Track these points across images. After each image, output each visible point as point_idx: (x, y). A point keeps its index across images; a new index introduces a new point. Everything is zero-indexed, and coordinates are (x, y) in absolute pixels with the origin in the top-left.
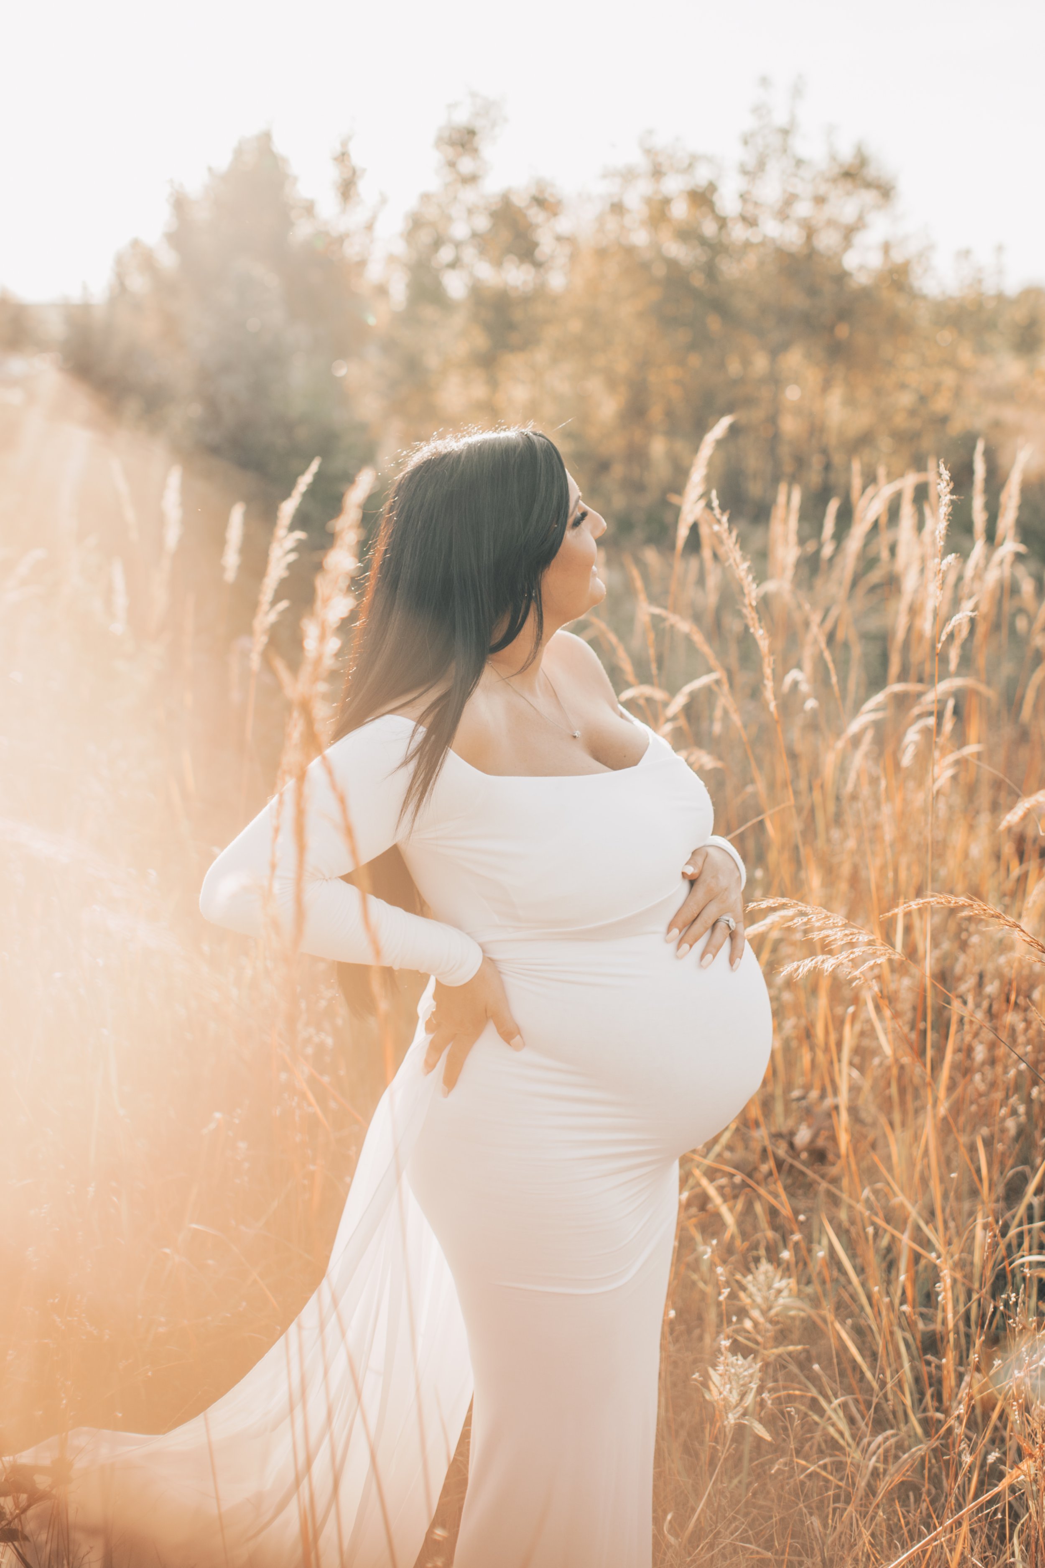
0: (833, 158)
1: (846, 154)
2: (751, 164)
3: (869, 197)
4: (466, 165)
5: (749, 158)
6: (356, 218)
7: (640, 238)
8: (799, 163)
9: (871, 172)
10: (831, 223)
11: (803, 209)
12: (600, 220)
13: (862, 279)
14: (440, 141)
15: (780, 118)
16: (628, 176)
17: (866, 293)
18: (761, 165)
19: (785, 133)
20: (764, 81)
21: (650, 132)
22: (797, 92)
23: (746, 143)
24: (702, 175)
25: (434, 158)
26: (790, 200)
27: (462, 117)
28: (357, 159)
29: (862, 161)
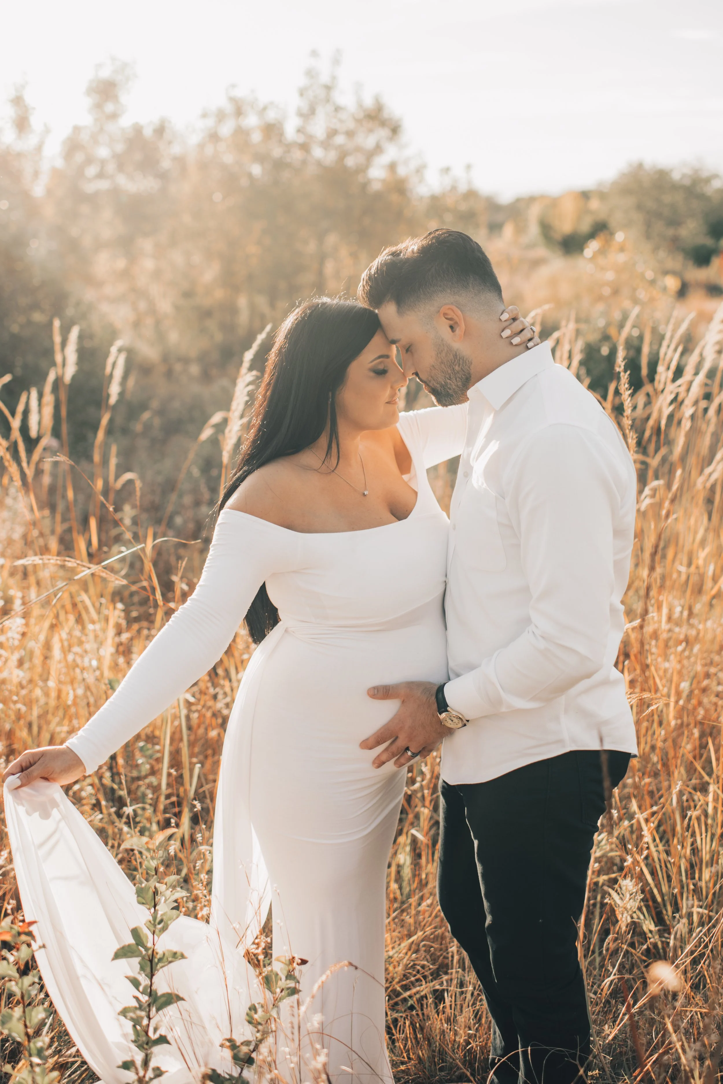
0: (360, 105)
1: (369, 102)
2: (305, 109)
3: (383, 133)
4: (109, 107)
5: (304, 105)
6: (31, 141)
7: (228, 158)
8: (338, 109)
9: (385, 114)
10: (358, 149)
11: (340, 140)
12: (201, 146)
13: (376, 186)
14: (90, 91)
15: (325, 78)
16: (221, 116)
17: (378, 196)
18: (313, 111)
19: (328, 88)
20: (314, 53)
21: (233, 86)
22: (336, 61)
23: (301, 95)
24: (271, 116)
25: (88, 102)
26: (332, 133)
27: (105, 73)
28: (29, 99)
29: (379, 108)
